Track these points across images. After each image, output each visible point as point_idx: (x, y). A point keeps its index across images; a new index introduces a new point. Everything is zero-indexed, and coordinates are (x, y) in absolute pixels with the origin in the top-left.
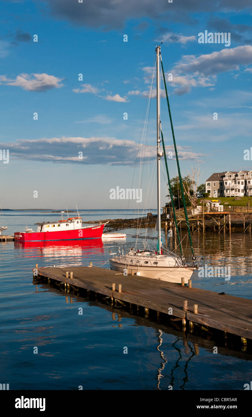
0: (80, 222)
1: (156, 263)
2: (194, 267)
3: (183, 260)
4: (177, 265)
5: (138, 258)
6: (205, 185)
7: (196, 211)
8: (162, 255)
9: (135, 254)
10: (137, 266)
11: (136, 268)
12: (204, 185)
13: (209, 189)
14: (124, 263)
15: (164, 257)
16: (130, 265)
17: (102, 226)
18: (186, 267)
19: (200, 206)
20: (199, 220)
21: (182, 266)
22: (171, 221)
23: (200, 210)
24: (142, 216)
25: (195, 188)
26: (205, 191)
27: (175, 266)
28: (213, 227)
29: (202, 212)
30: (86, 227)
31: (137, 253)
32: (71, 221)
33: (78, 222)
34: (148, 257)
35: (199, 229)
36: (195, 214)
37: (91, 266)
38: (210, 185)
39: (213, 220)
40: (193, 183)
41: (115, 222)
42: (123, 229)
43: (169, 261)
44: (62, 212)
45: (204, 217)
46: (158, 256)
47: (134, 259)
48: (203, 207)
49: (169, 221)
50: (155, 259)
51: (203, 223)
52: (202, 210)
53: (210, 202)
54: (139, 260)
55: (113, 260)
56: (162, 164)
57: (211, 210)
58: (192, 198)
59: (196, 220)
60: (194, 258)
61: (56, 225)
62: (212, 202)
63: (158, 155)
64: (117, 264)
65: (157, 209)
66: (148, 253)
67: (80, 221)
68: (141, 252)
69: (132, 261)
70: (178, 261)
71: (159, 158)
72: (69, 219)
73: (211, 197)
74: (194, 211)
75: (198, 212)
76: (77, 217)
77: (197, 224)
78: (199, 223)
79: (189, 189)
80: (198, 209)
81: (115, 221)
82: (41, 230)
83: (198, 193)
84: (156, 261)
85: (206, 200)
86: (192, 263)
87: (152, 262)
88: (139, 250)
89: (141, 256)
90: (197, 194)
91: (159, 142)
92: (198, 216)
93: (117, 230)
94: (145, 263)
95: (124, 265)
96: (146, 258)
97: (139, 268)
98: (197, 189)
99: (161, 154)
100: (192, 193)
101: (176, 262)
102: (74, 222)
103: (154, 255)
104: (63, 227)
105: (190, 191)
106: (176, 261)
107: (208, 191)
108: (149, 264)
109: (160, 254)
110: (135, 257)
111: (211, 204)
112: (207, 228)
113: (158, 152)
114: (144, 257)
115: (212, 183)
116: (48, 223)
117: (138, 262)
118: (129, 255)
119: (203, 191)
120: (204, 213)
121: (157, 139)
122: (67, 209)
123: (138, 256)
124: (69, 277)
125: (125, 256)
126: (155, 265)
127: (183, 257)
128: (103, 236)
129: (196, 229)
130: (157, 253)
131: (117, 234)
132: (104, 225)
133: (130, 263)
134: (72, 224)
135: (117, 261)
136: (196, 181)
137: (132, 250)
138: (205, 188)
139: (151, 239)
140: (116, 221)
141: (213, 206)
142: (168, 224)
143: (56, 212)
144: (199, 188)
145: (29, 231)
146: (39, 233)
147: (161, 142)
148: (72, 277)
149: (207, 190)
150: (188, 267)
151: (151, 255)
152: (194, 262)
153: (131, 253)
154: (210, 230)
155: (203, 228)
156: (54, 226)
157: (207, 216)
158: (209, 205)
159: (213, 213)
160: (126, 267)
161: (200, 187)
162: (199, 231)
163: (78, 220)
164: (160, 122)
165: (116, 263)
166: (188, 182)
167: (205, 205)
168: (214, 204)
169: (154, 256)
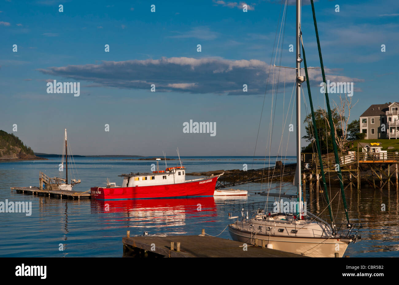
0: (183, 174)
1: (295, 232)
2: (350, 239)
3: (333, 227)
4: (324, 235)
5: (269, 223)
6: (359, 121)
7: (347, 158)
8: (303, 221)
9: (265, 218)
10: (268, 236)
11: (266, 238)
12: (357, 122)
13: (365, 128)
14: (249, 230)
15: (306, 224)
16: (258, 234)
17: (214, 179)
18: (338, 239)
19: (353, 152)
20: (351, 172)
21: (333, 237)
22: (311, 173)
23: (353, 157)
24: (269, 166)
25: (344, 127)
26: (359, 130)
27: (323, 237)
28: (372, 182)
29: (357, 160)
30: (191, 181)
31: (268, 216)
32: (170, 172)
33: (179, 174)
34: (284, 223)
35: (352, 184)
36: (345, 163)
37: (203, 234)
38: (366, 122)
39: (372, 172)
40: (342, 120)
41: (230, 174)
42: (243, 184)
43: (313, 230)
44: (157, 159)
45: (359, 168)
46: (298, 222)
47: (263, 226)
48: (358, 153)
49: (309, 173)
50: (294, 226)
51: (358, 176)
52: (356, 158)
53: (367, 146)
54: (271, 228)
55: (234, 226)
56: (303, 92)
57: (369, 158)
58: (340, 140)
59: (348, 172)
60: (349, 226)
61: (149, 177)
62: (371, 146)
63: (298, 80)
64: (240, 232)
65: (296, 156)
66: (284, 217)
67: (183, 172)
68: (273, 216)
69: (260, 228)
70: (326, 230)
71: (299, 84)
72: (168, 170)
73: (368, 139)
74: (344, 158)
75: (350, 160)
76: (178, 166)
77: (349, 177)
78: (352, 176)
79: (336, 127)
80: (350, 155)
81: (229, 172)
82: (128, 185)
83: (349, 133)
84: (294, 229)
85: (362, 144)
86: (347, 233)
87: (289, 230)
88: (270, 213)
89: (273, 221)
90: (347, 135)
91: (299, 62)
92: (350, 166)
93: (234, 185)
94: (280, 232)
95: (250, 233)
96: (280, 224)
97: (271, 238)
98: (347, 127)
99: (302, 78)
100: (340, 133)
101: (324, 231)
102: (174, 173)
103: (291, 220)
104: (159, 181)
105: (337, 130)
106: (322, 228)
107: (363, 130)
108: (285, 233)
109: (301, 218)
110: (264, 223)
111: (368, 149)
112: (363, 183)
113: (297, 75)
114: (277, 222)
115: (369, 119)
116: (138, 174)
117: (270, 230)
118: (256, 220)
119: (355, 130)
120: (359, 162)
121: (297, 58)
122: (165, 155)
123: (269, 221)
124: (175, 250)
125: (251, 221)
126: (294, 235)
127: (333, 224)
128: (216, 193)
129: (348, 184)
130: (296, 217)
131: (235, 191)
132: (217, 177)
133: (257, 231)
134: (171, 175)
135: (239, 227)
136: (346, 117)
137: (260, 212)
138: (359, 127)
139: (287, 197)
140: (232, 172)
141: (372, 151)
142: (306, 177)
143: (145, 160)
144: (350, 127)
145: (110, 186)
146: (126, 188)
147: (302, 60)
148: (178, 250)
149: (362, 128)
150: (341, 238)
151: (287, 220)
152: (349, 231)
153: (259, 216)
154: (367, 186)
155: (357, 183)
156: (146, 179)
157: (363, 165)
158: (366, 150)
159: (372, 162)
160: (253, 237)
161: (351, 124)
162: (351, 187)
163: (180, 171)
164: (301, 32)
165: (238, 230)
166: (335, 117)
167: (361, 151)
168: (374, 149)
169: (291, 222)
